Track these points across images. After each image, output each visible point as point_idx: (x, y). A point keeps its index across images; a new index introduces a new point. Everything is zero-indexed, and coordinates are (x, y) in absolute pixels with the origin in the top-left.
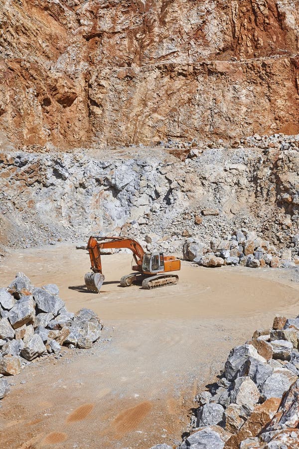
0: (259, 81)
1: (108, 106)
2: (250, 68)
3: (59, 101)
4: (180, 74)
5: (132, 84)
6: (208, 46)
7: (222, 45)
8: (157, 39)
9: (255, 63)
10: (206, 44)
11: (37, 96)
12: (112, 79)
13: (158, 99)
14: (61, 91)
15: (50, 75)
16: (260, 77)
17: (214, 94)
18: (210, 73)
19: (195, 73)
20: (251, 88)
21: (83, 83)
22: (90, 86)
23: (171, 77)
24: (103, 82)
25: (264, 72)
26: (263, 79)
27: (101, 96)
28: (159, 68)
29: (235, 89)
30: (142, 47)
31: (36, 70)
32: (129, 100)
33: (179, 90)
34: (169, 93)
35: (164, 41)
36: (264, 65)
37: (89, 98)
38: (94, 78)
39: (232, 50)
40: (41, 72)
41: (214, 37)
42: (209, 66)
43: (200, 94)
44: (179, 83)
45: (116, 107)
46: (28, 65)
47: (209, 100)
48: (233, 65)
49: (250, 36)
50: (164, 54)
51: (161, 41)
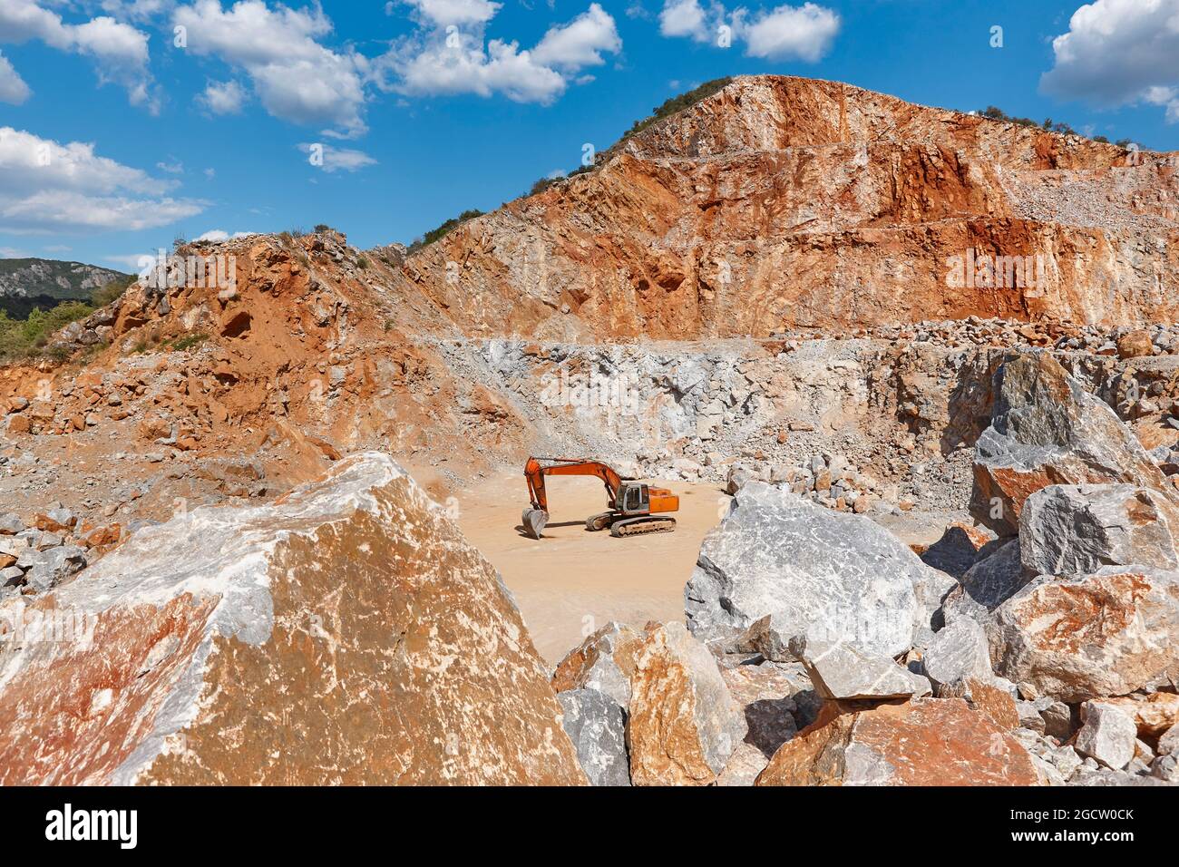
0: (922, 252)
1: (722, 290)
2: (910, 237)
3: (661, 284)
4: (814, 247)
5: (753, 261)
6: (858, 211)
7: (878, 210)
8: (790, 205)
9: (916, 230)
10: (856, 209)
11: (631, 277)
12: (728, 255)
13: (785, 279)
14: (664, 271)
15: (650, 253)
16: (923, 247)
17: (859, 272)
18: (855, 244)
19: (835, 245)
20: (911, 263)
21: (693, 262)
22: (701, 265)
23: (803, 251)
24: (716, 260)
25: (929, 241)
26: (927, 251)
27: (713, 277)
28: (789, 240)
29: (887, 264)
30: (771, 215)
31: (632, 247)
32: (749, 281)
33: (812, 267)
34: (799, 271)
35: (800, 206)
36: (929, 232)
37: (699, 280)
38: (706, 254)
39: (892, 215)
40: (637, 250)
41: (867, 199)
42: (854, 236)
43: (841, 272)
44: (813, 258)
45: (731, 291)
46: (621, 241)
47: (852, 280)
48: (886, 233)
49: (917, 196)
50: (799, 223)
51: (795, 208)
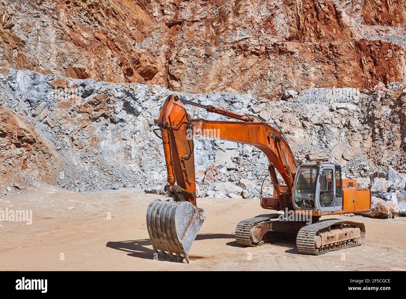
0: (326, 60)
1: (186, 80)
2: (318, 49)
3: (141, 74)
4: (253, 53)
5: (209, 61)
6: (276, 35)
7: (288, 35)
8: (231, 27)
9: (322, 44)
10: (275, 33)
11: (121, 65)
12: (190, 56)
13: (232, 75)
14: (144, 65)
15: (134, 49)
16: (327, 56)
17: (284, 71)
18: (281, 52)
19: (267, 53)
20: (320, 67)
21: (164, 60)
22: (170, 63)
23: (245, 56)
24: (182, 59)
25: (331, 52)
26: (330, 59)
27: (179, 71)
28: (234, 48)
29: (304, 67)
30: (218, 33)
31: (121, 43)
32: (205, 76)
33: (251, 67)
34: (242, 69)
35: (238, 28)
36: (331, 46)
37: (169, 73)
38: (174, 55)
39: (297, 39)
40: (126, 45)
41: (281, 27)
42: (280, 47)
43: (271, 71)
44: (252, 61)
45: (194, 81)
46: (114, 37)
47: (280, 76)
48: (302, 46)
49: (313, 29)
50: (237, 39)
51: (235, 29)
